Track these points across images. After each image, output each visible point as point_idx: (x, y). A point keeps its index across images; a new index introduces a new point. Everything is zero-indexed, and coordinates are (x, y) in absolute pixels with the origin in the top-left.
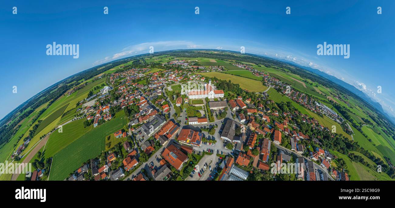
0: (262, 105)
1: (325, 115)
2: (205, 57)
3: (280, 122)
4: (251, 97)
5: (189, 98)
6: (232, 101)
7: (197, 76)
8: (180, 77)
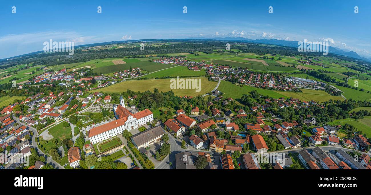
0: (217, 110)
1: (302, 88)
2: (103, 57)
3: (253, 122)
4: (197, 104)
5: (91, 142)
6: (170, 122)
7: (96, 97)
8: (61, 106)
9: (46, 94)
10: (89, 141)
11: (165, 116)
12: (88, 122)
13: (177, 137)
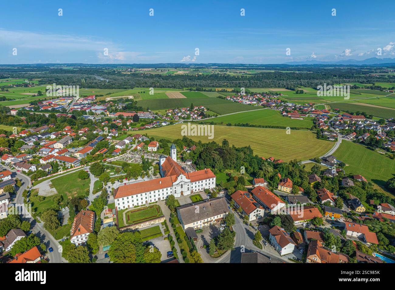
2: (153, 86)
5: (116, 206)
6: (241, 195)
7: (137, 141)
8: (81, 147)
9: (58, 128)
10: (114, 204)
11: (234, 185)
12: (119, 175)
13: (249, 224)
